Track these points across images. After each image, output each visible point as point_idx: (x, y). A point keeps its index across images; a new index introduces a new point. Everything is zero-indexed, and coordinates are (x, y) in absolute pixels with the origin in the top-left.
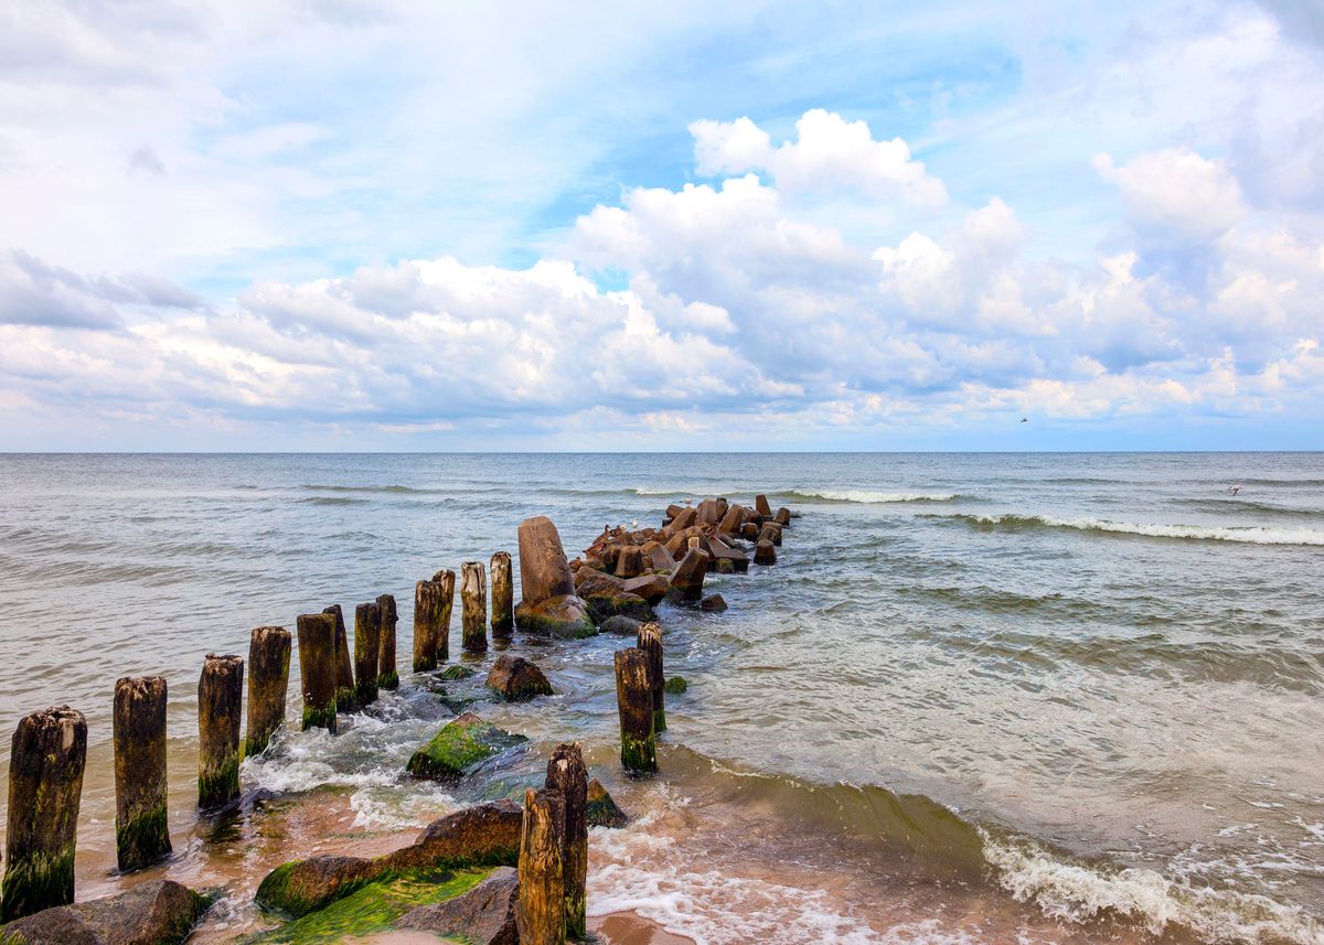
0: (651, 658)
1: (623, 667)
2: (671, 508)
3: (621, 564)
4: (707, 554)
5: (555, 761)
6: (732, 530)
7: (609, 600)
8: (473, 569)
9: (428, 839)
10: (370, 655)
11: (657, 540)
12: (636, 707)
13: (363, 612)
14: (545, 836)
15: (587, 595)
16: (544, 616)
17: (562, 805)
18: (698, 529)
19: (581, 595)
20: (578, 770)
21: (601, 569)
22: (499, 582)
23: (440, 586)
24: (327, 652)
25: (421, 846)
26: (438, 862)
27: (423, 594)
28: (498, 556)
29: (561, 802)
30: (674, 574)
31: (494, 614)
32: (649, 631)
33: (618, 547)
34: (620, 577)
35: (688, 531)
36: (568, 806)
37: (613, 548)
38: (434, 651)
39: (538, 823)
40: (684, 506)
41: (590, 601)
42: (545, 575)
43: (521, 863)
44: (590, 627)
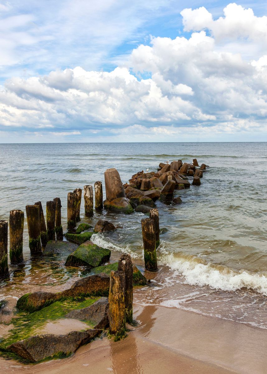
0: (155, 222)
1: (144, 225)
2: (161, 164)
3: (142, 186)
4: (175, 182)
5: (121, 261)
6: (184, 172)
7: (138, 199)
8: (88, 188)
9: (76, 286)
10: (52, 220)
11: (156, 176)
12: (149, 240)
13: (49, 204)
14: (118, 287)
15: (130, 197)
16: (114, 205)
17: (124, 277)
18: (171, 172)
19: (128, 197)
20: (129, 264)
21: (135, 188)
22: (98, 192)
23: (76, 194)
24: (37, 218)
25: (73, 289)
26: (79, 294)
27: (70, 197)
28: (98, 183)
29: (124, 275)
30: (162, 189)
31: (96, 204)
32: (154, 212)
33: (141, 179)
34: (142, 190)
35: (168, 173)
36: (126, 277)
37: (139, 179)
38: (75, 218)
39: (116, 283)
40: (166, 163)
41: (131, 199)
42: (115, 190)
43: (110, 297)
44: (131, 209)
